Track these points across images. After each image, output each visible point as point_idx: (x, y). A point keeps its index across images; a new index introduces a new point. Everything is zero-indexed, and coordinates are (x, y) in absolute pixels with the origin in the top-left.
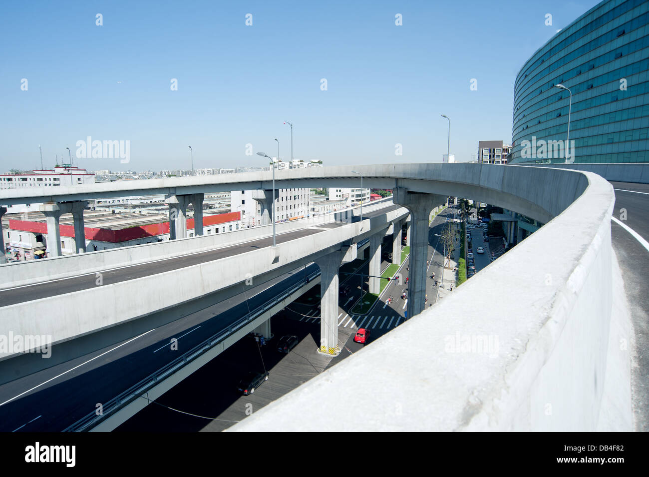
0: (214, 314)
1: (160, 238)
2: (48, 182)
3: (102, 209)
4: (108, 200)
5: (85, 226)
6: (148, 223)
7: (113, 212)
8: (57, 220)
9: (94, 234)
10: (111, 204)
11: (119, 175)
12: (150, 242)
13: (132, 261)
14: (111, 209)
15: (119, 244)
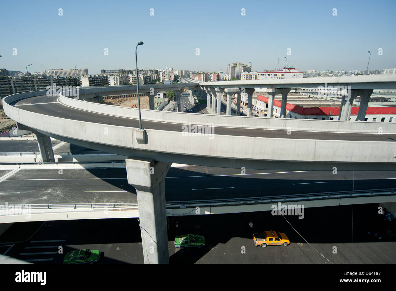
0: (345, 178)
1: (332, 117)
2: (279, 77)
3: (303, 94)
4: (309, 89)
5: (287, 102)
6: (328, 106)
7: (310, 96)
8: (273, 97)
9: (292, 107)
10: (310, 91)
11: (320, 73)
12: (308, 119)
13: (286, 127)
14: (309, 94)
15: (303, 116)
